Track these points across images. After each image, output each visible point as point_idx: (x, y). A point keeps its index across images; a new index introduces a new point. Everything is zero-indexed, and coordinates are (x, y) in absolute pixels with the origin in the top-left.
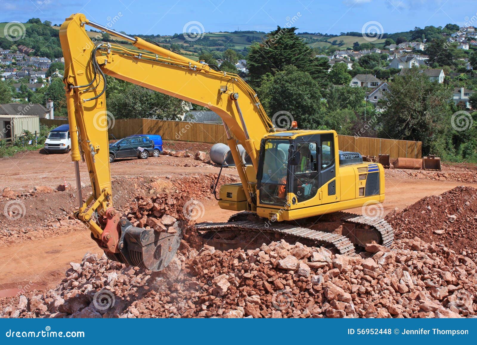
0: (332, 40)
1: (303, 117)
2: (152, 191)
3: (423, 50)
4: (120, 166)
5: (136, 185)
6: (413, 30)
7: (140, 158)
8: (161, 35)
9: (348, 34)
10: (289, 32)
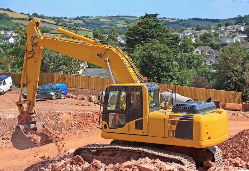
0: (182, 23)
1: (162, 74)
2: (59, 122)
3: (243, 30)
5: (48, 117)
6: (237, 17)
7: (51, 99)
9: (193, 19)
10: (153, 17)
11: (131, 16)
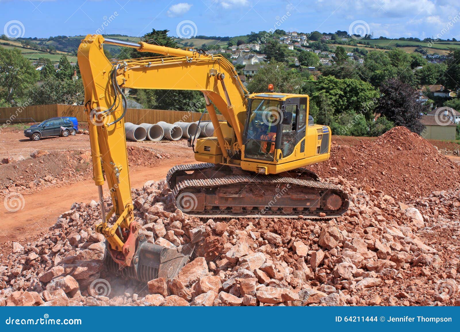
0: (184, 42)
1: (184, 101)
2: (82, 161)
3: (258, 50)
4: (48, 143)
5: (68, 157)
6: (250, 34)
7: (61, 136)
8: (38, 38)
9: (197, 37)
10: (162, 34)
11: (120, 36)
